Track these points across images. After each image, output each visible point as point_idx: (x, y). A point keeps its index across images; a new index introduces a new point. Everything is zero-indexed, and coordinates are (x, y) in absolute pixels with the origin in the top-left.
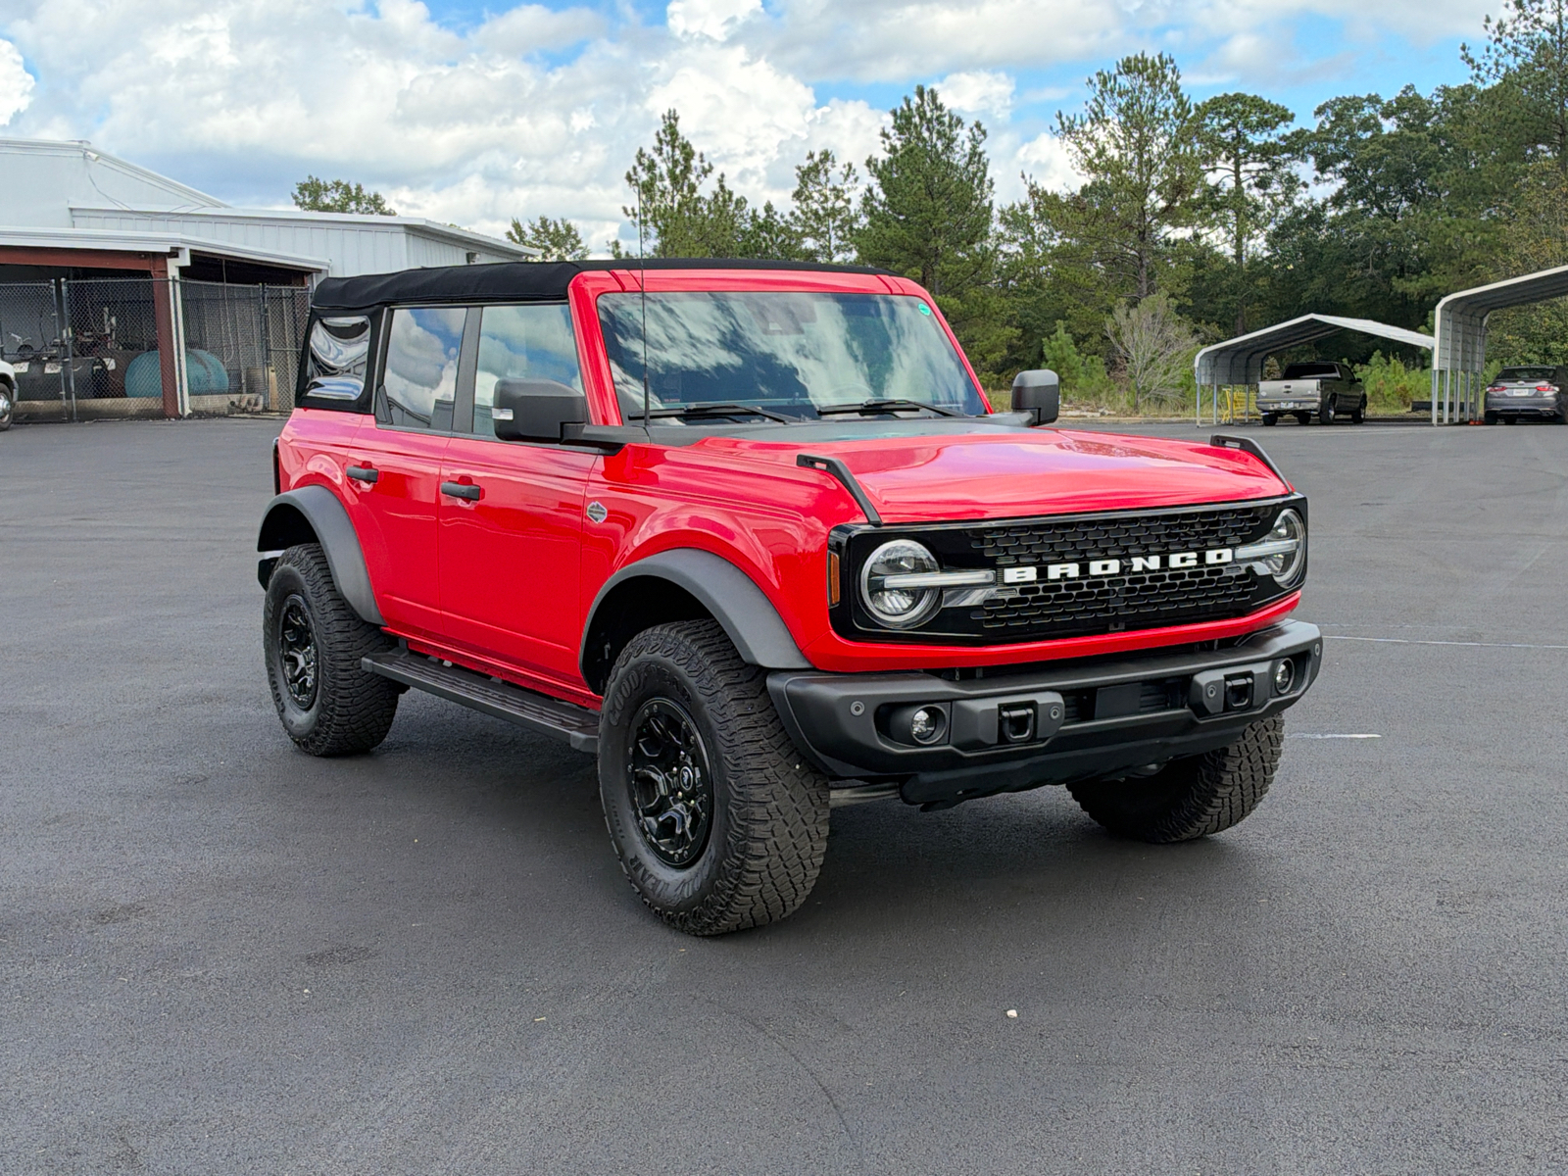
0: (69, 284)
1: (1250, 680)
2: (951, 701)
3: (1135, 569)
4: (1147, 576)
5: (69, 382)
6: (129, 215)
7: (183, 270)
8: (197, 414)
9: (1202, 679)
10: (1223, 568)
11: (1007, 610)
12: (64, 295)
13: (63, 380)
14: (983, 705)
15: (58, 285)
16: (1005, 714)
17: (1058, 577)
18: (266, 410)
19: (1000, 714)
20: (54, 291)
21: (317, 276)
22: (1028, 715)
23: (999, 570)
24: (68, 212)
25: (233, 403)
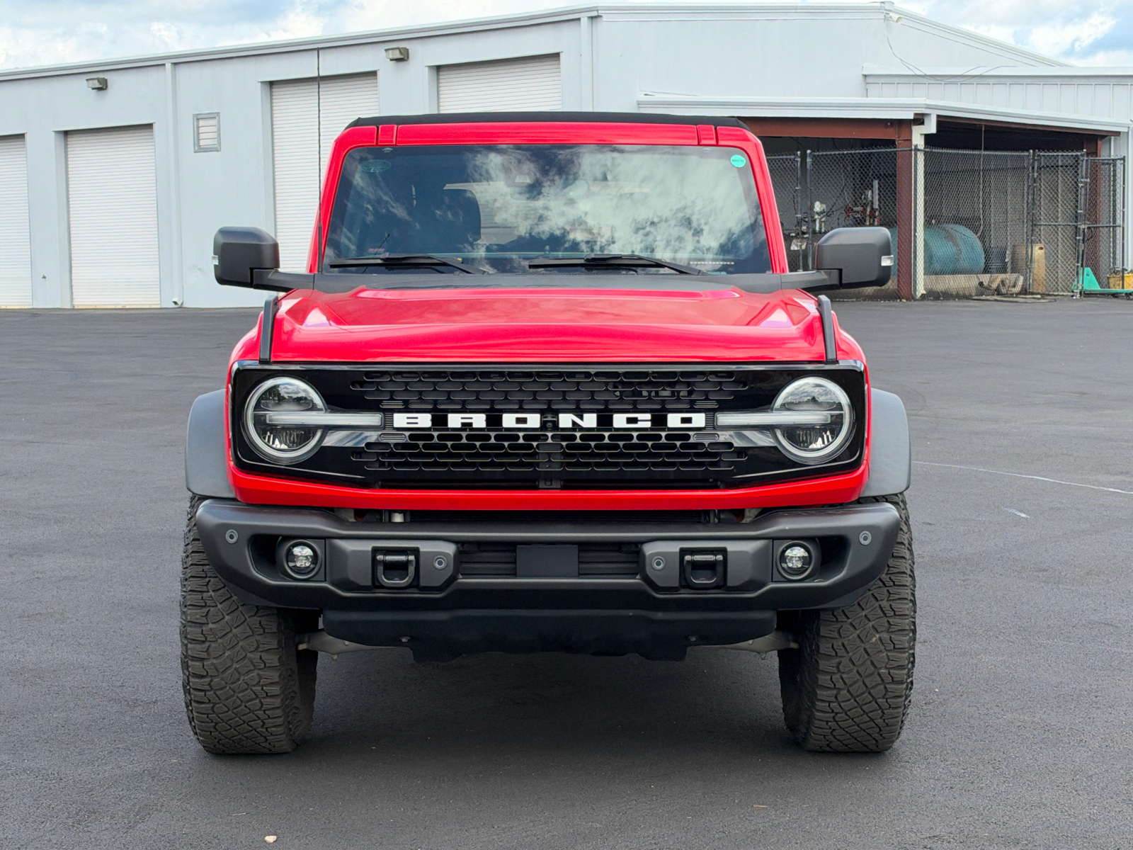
0: (814, 156)
1: (720, 557)
2: (325, 538)
3: (561, 425)
4: (578, 434)
5: (807, 261)
6: (921, 80)
7: (929, 139)
8: (932, 295)
9: (649, 549)
10: (691, 433)
11: (392, 455)
12: (808, 167)
13: (801, 257)
14: (357, 547)
15: (804, 157)
16: (380, 557)
17: (459, 426)
18: (1024, 291)
19: (374, 559)
20: (799, 164)
21: (1115, 140)
22: (408, 562)
23: (388, 414)
24: (861, 78)
25: (981, 284)
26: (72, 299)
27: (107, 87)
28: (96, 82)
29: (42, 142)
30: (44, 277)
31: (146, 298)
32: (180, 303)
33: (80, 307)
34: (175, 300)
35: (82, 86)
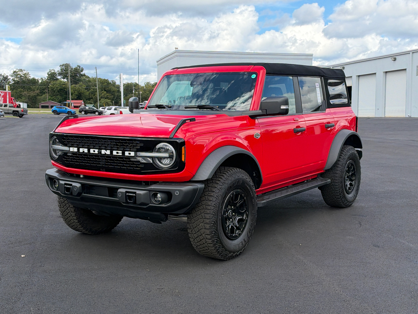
1: (134, 195)
3: (102, 153)
4: (105, 156)
14: (62, 182)
17: (82, 152)
22: (70, 188)
23: (69, 147)
26: (385, 115)
27: (396, 60)
28: (393, 59)
29: (380, 74)
30: (378, 109)
31: (402, 115)
32: (410, 116)
33: (387, 117)
34: (409, 115)
35: (390, 60)
